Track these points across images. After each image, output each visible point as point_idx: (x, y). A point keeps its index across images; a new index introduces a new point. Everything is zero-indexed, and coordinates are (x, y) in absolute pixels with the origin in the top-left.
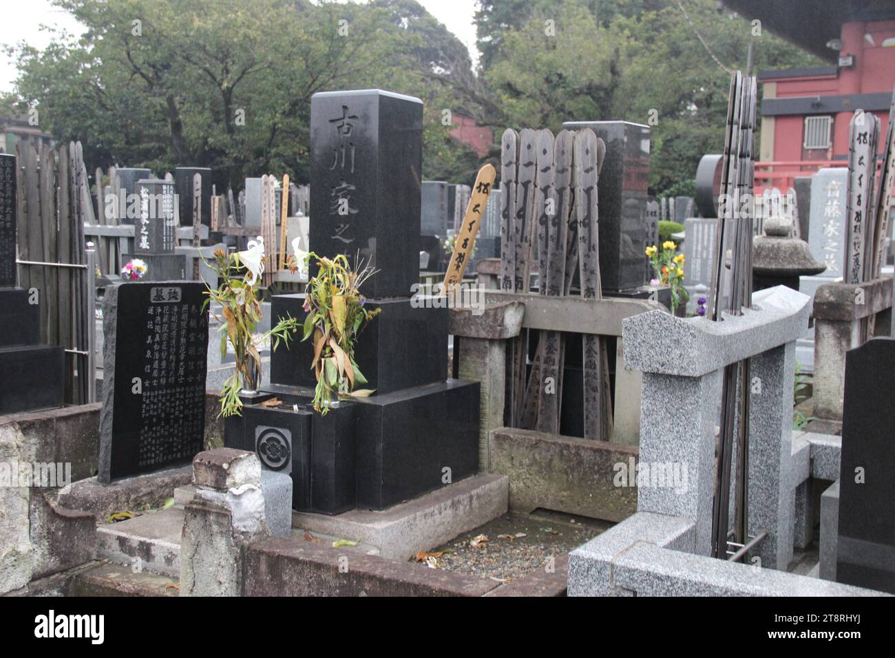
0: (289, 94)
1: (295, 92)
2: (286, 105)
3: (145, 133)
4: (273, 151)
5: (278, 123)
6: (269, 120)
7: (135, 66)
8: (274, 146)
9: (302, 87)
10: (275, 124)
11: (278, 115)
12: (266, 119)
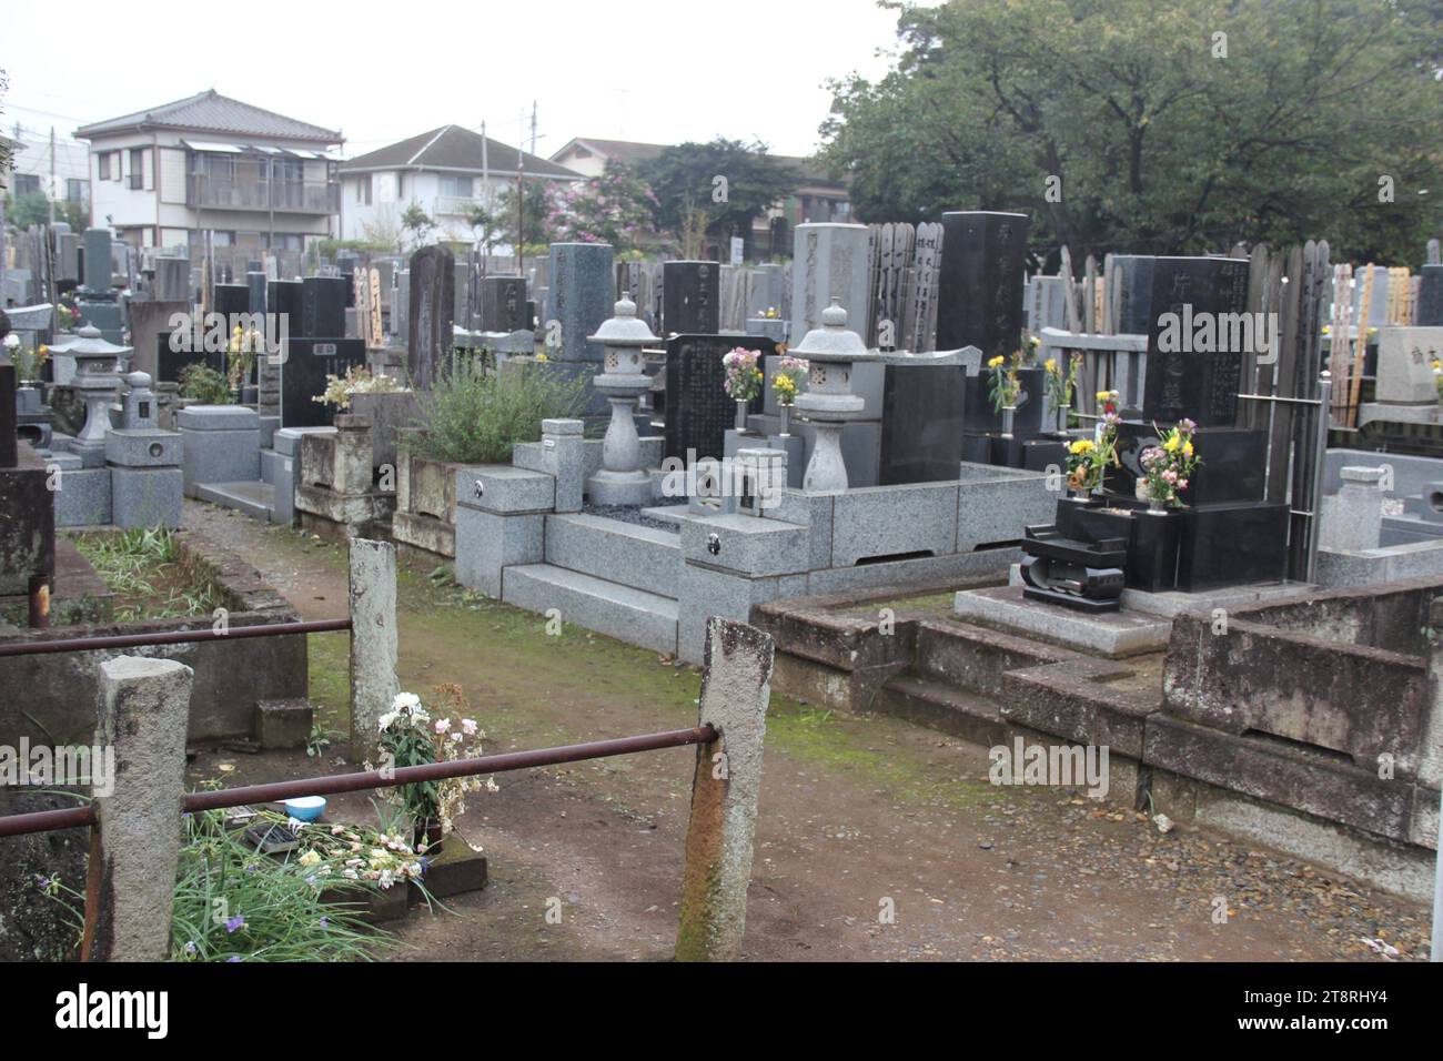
0: (1237, 131)
1: (1247, 127)
2: (1233, 148)
3: (1008, 193)
4: (1205, 217)
5: (1220, 175)
6: (1205, 171)
7: (1003, 99)
8: (1206, 211)
9: (1258, 120)
10: (1213, 177)
11: (1218, 163)
12: (1200, 169)
